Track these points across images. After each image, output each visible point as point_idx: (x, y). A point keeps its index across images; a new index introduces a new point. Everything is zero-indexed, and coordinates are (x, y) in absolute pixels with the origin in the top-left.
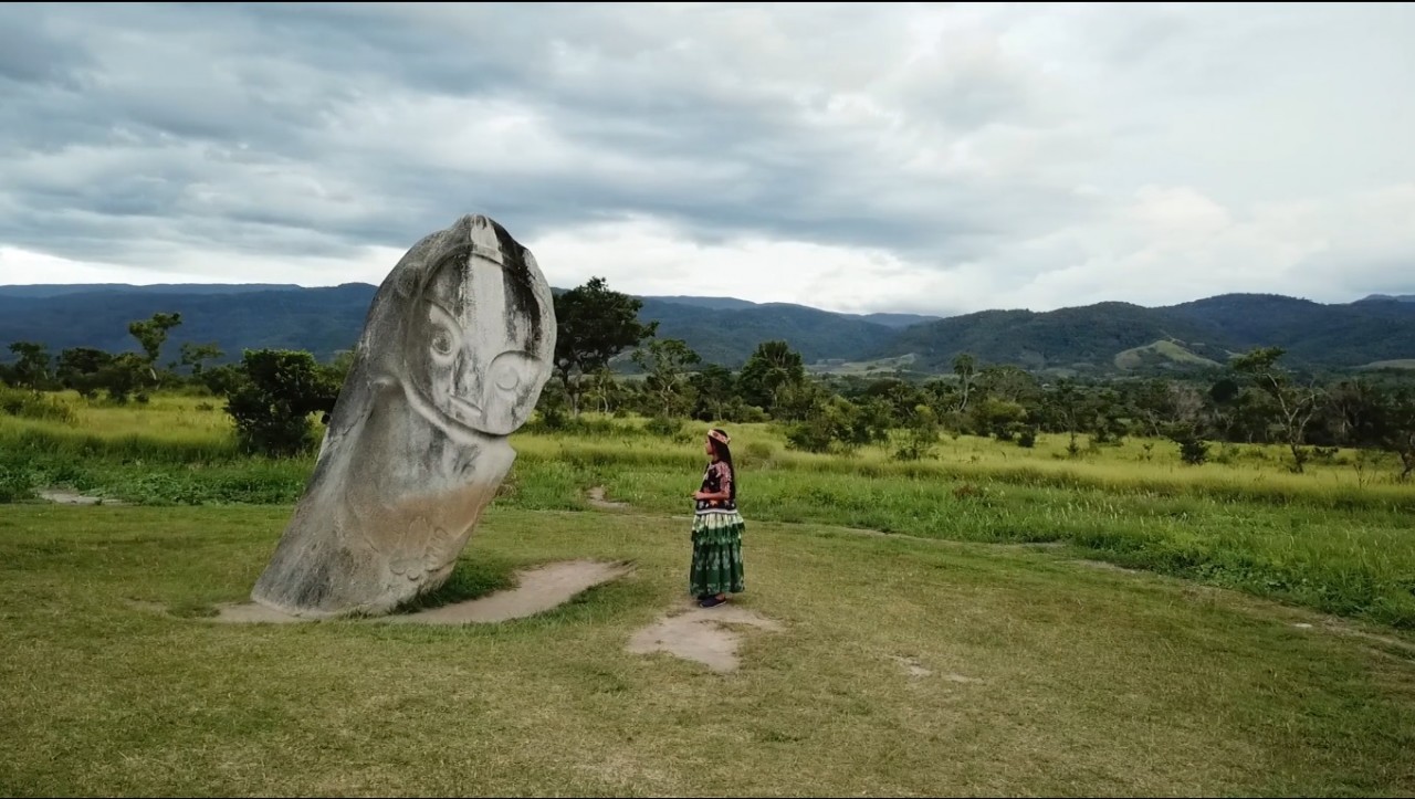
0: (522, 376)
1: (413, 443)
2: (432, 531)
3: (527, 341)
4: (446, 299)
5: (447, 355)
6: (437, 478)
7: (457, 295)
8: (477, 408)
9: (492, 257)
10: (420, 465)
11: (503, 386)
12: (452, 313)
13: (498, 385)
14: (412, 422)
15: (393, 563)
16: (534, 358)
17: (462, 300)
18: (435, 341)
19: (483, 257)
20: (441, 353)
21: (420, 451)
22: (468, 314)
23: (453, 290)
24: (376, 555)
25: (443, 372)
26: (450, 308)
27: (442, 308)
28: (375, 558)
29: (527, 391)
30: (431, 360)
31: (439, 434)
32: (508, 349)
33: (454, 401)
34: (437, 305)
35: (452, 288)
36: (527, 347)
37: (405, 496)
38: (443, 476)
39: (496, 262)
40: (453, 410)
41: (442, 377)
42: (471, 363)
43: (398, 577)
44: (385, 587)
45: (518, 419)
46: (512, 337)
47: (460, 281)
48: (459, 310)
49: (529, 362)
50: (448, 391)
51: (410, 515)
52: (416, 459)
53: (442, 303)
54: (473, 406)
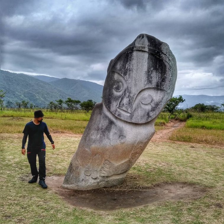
0: (155, 98)
1: (100, 126)
2: (103, 161)
3: (158, 83)
4: (120, 70)
5: (120, 92)
6: (107, 140)
7: (125, 67)
8: (128, 113)
9: (143, 50)
10: (101, 134)
11: (143, 103)
12: (122, 75)
13: (141, 102)
14: (102, 118)
15: (85, 171)
16: (162, 90)
17: (127, 69)
18: (115, 86)
19: (139, 51)
20: (117, 91)
21: (102, 129)
22: (129, 74)
23: (124, 66)
24: (80, 167)
25: (117, 98)
26: (122, 73)
27: (119, 74)
28: (79, 168)
29: (157, 105)
30: (113, 94)
31: (111, 123)
32: (147, 87)
33: (118, 110)
34: (117, 73)
35: (123, 65)
36: (157, 86)
37: (93, 146)
38: (109, 139)
39: (145, 51)
40: (117, 113)
41: (116, 100)
42: (128, 94)
43: (87, 177)
44: (81, 179)
45: (150, 117)
46: (150, 82)
47: (127, 61)
48: (125, 74)
49: (159, 92)
50: (117, 106)
51: (94, 153)
52: (100, 132)
53: (119, 72)
54: (126, 111)
